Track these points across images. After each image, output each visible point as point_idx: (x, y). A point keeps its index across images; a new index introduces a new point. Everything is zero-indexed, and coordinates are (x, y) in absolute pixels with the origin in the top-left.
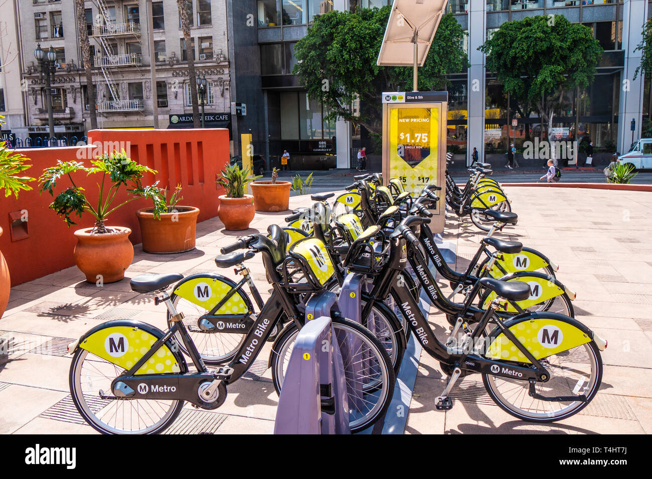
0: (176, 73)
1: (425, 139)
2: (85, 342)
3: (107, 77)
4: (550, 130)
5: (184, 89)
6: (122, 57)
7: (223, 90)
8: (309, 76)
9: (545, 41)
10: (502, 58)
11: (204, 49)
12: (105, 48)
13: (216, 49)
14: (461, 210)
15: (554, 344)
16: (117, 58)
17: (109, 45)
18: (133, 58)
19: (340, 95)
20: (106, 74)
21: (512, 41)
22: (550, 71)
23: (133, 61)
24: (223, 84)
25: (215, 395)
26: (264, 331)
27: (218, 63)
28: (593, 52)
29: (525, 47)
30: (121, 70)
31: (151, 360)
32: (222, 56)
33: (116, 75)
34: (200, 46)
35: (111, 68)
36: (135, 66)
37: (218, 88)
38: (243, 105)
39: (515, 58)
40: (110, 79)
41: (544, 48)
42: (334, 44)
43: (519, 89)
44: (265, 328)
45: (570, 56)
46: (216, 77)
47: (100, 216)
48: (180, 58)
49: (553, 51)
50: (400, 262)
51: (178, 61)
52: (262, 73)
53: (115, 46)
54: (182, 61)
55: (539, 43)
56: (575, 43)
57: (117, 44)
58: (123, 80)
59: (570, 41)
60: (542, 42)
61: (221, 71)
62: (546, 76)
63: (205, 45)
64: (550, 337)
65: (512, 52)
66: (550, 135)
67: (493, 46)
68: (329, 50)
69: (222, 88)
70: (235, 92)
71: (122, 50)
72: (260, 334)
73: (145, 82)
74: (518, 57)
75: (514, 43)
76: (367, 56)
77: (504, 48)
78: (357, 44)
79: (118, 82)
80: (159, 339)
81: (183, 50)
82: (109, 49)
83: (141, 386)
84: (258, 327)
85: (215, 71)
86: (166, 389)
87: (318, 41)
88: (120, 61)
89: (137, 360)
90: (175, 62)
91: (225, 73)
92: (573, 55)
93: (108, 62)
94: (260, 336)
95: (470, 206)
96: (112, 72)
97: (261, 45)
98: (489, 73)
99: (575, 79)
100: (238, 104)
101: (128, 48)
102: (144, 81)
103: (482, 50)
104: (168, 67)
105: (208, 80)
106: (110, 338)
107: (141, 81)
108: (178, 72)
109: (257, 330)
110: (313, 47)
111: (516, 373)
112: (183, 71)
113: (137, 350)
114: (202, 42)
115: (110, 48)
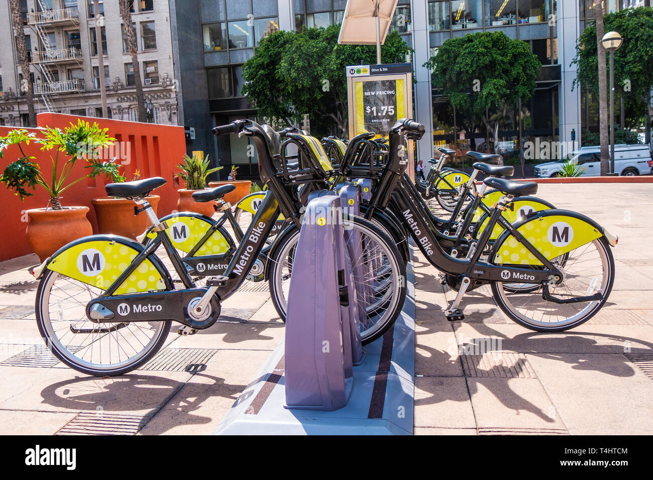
0: (121, 98)
1: (391, 112)
2: (53, 263)
3: (48, 104)
4: (496, 142)
5: (130, 115)
6: (62, 84)
7: (170, 114)
8: (258, 97)
9: (487, 55)
10: (448, 74)
11: (149, 73)
12: (45, 75)
13: (162, 73)
14: (427, 192)
15: (565, 241)
16: (58, 85)
17: (49, 72)
18: (75, 85)
19: (290, 115)
20: (47, 102)
21: (455, 58)
22: (494, 84)
23: (76, 87)
24: (171, 108)
25: (207, 312)
26: (259, 235)
27: (165, 87)
28: (532, 66)
29: (469, 61)
30: (63, 97)
31: (132, 277)
32: (168, 80)
33: (57, 103)
34: (145, 70)
35: (52, 96)
36: (77, 93)
37: (165, 113)
38: (192, 129)
39: (459, 73)
40: (51, 107)
41: (487, 62)
42: (282, 63)
43: (465, 102)
44: (261, 233)
45: (512, 70)
46: (162, 102)
47: (55, 193)
48: (125, 84)
49: (495, 65)
50: (400, 163)
51: (122, 86)
52: (209, 97)
53: (55, 73)
54: (127, 86)
55: (481, 57)
56: (515, 57)
57: (57, 71)
58: (65, 107)
59: (510, 55)
60: (484, 56)
61: (168, 95)
62: (490, 89)
63: (151, 69)
64: (560, 235)
65: (457, 68)
66: (496, 147)
67: (438, 63)
68: (278, 69)
69: (169, 112)
70: (183, 115)
71: (63, 76)
72: (255, 239)
73: (89, 109)
74: (463, 72)
75: (458, 59)
76: (316, 73)
77: (449, 64)
78: (304, 62)
79: (59, 110)
80: (140, 252)
81: (128, 76)
82: (49, 75)
83: (121, 307)
84: (253, 232)
85: (161, 96)
86: (150, 308)
87: (266, 61)
88: (61, 87)
89: (115, 278)
90: (119, 87)
91: (172, 97)
92: (514, 69)
93: (49, 89)
94: (256, 242)
95: (436, 188)
96: (53, 99)
97: (207, 69)
98: (434, 89)
99: (518, 92)
100: (187, 128)
101: (70, 74)
102: (87, 107)
103: (427, 67)
104: (112, 92)
105: (154, 105)
106: (83, 256)
107: (84, 108)
108: (122, 97)
109: (252, 235)
110: (261, 66)
111: (528, 276)
112: (128, 96)
113: (115, 267)
114: (147, 67)
115: (51, 74)
